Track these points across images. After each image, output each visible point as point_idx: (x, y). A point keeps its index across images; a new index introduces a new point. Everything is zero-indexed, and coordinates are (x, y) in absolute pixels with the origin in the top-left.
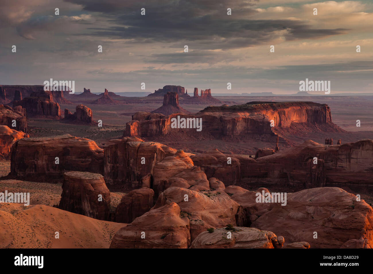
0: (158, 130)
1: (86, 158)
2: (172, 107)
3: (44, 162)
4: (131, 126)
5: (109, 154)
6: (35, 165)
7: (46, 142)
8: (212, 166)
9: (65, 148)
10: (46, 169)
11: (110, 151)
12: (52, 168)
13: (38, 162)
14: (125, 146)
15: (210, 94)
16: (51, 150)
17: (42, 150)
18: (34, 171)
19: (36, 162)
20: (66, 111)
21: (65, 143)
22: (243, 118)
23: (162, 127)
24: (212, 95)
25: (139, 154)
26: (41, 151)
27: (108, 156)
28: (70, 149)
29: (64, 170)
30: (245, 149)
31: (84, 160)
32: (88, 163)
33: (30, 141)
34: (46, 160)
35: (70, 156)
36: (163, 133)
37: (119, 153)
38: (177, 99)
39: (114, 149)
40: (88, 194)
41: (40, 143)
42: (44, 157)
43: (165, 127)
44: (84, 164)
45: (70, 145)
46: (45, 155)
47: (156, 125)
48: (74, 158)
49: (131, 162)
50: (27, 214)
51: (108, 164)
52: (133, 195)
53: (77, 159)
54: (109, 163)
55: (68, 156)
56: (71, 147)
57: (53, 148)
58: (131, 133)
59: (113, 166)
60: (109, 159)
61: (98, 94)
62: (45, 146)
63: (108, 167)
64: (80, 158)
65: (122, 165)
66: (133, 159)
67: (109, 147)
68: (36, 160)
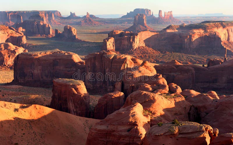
0: (129, 45)
1: (71, 68)
2: (141, 26)
3: (39, 72)
4: (107, 42)
5: (89, 65)
6: (32, 74)
8: (172, 74)
9: (54, 60)
10: (40, 77)
11: (89, 63)
12: (45, 76)
13: (35, 71)
14: (102, 58)
15: (171, 15)
16: (44, 62)
17: (37, 62)
18: (31, 78)
19: (32, 71)
20: (56, 31)
21: (55, 56)
22: (198, 34)
23: (132, 42)
24: (173, 16)
25: (113, 64)
27: (88, 67)
28: (58, 60)
29: (55, 77)
30: (200, 60)
31: (70, 69)
33: (28, 55)
34: (40, 70)
35: (58, 67)
36: (133, 47)
37: (97, 64)
38: (145, 20)
39: (93, 61)
40: (72, 97)
41: (36, 57)
42: (39, 67)
43: (134, 42)
44: (69, 72)
46: (40, 65)
47: (127, 41)
48: (62, 68)
49: (107, 71)
50: (25, 112)
51: (88, 72)
52: (107, 97)
53: (64, 69)
54: (90, 72)
56: (60, 59)
57: (45, 60)
58: (107, 48)
60: (89, 68)
61: (82, 17)
62: (39, 59)
64: (66, 68)
66: (108, 69)
67: (89, 59)
68: (33, 70)
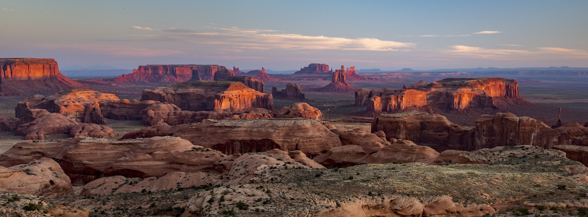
1: (442, 132)
4: (374, 102)
5: (485, 128)
7: (406, 118)
9: (421, 123)
11: (485, 126)
15: (354, 71)
16: (410, 125)
20: (274, 89)
21: (420, 119)
23: (400, 102)
24: (356, 72)
26: (402, 126)
27: (484, 130)
28: (426, 123)
32: (445, 136)
33: (390, 117)
34: (406, 134)
36: (402, 107)
37: (495, 127)
39: (490, 124)
41: (401, 119)
42: (405, 131)
43: (402, 102)
44: (441, 137)
45: (428, 120)
48: (431, 132)
49: (511, 135)
51: (483, 137)
53: (434, 133)
54: (485, 136)
55: (425, 131)
56: (428, 122)
57: (411, 123)
58: (375, 108)
59: (489, 139)
60: (485, 132)
62: (405, 122)
63: (483, 140)
64: (437, 132)
65: (498, 138)
67: (484, 122)
68: (398, 135)
